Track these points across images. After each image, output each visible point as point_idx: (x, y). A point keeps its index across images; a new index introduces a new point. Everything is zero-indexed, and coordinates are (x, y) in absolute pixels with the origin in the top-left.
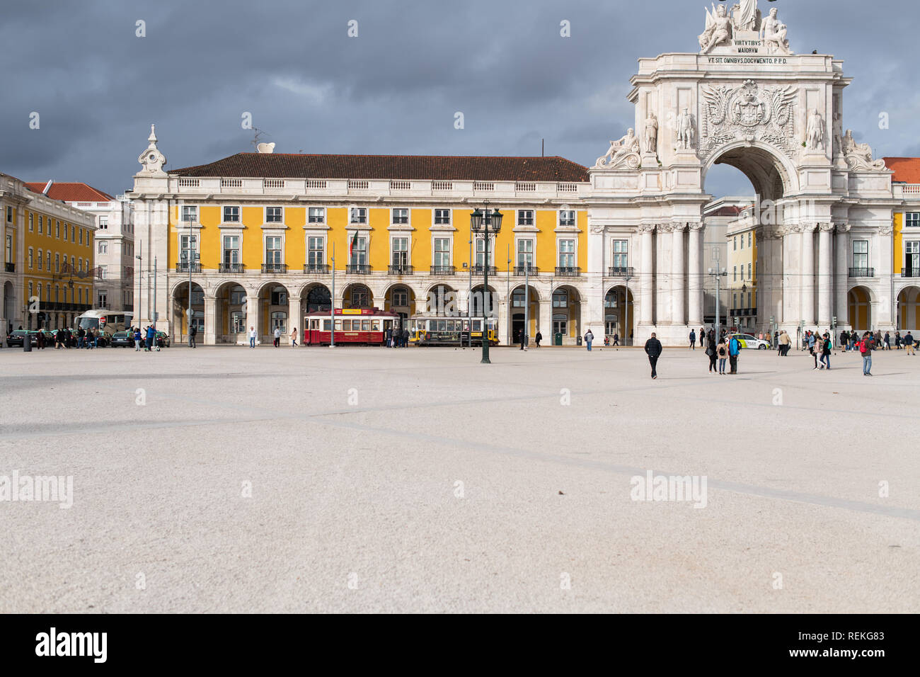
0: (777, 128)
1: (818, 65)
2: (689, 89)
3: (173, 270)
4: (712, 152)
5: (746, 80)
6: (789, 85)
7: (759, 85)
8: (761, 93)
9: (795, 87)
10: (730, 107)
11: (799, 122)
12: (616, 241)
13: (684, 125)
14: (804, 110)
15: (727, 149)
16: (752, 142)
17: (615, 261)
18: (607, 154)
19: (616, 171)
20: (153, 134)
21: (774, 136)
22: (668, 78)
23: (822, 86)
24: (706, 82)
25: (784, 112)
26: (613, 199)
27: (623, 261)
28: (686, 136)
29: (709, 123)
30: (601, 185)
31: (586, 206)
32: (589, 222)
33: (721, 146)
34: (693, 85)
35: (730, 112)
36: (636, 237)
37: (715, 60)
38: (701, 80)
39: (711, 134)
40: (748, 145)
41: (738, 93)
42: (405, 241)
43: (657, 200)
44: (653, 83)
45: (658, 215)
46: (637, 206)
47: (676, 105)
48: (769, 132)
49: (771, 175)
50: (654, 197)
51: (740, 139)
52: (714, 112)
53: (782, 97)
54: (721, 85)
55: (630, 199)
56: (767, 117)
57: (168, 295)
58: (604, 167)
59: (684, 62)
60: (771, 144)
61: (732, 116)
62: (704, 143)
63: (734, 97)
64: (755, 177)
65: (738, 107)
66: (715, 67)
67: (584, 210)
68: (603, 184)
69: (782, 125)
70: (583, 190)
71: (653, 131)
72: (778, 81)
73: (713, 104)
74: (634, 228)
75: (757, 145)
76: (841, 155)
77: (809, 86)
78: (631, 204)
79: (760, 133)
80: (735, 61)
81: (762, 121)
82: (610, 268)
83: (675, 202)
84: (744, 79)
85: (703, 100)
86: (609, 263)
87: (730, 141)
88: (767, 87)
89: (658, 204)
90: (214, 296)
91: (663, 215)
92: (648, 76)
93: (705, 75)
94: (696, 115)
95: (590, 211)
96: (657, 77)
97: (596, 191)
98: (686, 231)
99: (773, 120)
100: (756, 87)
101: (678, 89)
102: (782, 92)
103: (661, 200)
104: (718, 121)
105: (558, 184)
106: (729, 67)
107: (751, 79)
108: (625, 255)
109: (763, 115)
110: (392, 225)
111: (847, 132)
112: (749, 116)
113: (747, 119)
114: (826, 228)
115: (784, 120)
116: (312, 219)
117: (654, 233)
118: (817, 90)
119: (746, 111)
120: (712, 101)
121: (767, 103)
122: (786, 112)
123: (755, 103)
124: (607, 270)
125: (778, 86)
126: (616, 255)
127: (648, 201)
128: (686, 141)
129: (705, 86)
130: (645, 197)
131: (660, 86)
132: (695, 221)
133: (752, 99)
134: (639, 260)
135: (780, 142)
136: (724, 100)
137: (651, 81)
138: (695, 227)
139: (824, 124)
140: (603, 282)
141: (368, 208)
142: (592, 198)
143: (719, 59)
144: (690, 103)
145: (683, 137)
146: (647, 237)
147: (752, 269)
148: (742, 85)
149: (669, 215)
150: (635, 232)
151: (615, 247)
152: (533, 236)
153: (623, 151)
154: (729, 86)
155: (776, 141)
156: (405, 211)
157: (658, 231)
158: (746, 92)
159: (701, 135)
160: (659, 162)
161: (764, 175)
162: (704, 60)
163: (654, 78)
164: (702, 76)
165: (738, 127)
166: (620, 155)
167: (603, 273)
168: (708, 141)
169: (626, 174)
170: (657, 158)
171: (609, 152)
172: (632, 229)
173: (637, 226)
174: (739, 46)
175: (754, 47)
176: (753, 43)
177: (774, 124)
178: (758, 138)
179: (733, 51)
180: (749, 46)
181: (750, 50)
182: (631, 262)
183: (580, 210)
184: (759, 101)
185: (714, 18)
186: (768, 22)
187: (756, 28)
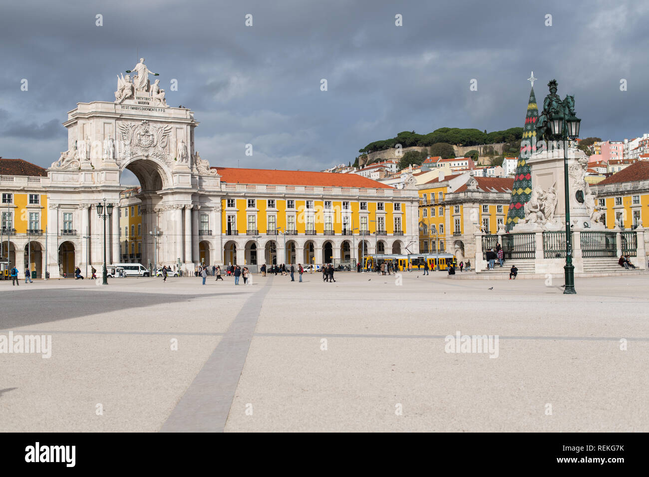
0: (160, 149)
1: (182, 114)
2: (110, 124)
4: (124, 162)
5: (144, 120)
6: (167, 125)
7: (150, 124)
8: (152, 127)
9: (171, 126)
10: (134, 136)
11: (173, 146)
12: (65, 214)
13: (108, 145)
14: (175, 140)
15: (133, 160)
16: (147, 156)
17: (65, 226)
18: (59, 160)
19: (65, 171)
21: (159, 153)
22: (98, 117)
23: (184, 126)
24: (119, 120)
25: (164, 140)
26: (64, 188)
27: (69, 227)
28: (110, 152)
29: (122, 144)
30: (55, 179)
31: (46, 192)
32: (49, 201)
33: (129, 158)
34: (113, 121)
35: (134, 138)
36: (78, 211)
37: (125, 108)
38: (118, 119)
39: (124, 151)
40: (145, 159)
41: (139, 128)
43: (93, 189)
44: (88, 118)
45: (93, 198)
46: (79, 192)
47: (103, 133)
48: (156, 151)
49: (152, 176)
50: (90, 187)
51: (140, 154)
52: (125, 138)
53: (163, 131)
54: (129, 122)
55: (75, 188)
56: (155, 143)
58: (58, 168)
59: (109, 107)
60: (158, 158)
61: (136, 141)
62: (119, 156)
63: (137, 130)
64: (141, 176)
65: (139, 135)
66: (125, 111)
67: (45, 194)
68: (57, 178)
69: (163, 148)
70: (43, 182)
71: (88, 147)
72: (161, 122)
73: (125, 133)
74: (77, 206)
75: (150, 158)
76: (195, 166)
77: (178, 126)
78: (75, 191)
79: (151, 152)
80: (136, 109)
81: (152, 145)
82: (62, 230)
83: (104, 191)
84: (142, 120)
85: (119, 131)
86: (61, 227)
87: (134, 156)
88: (155, 125)
89: (93, 192)
91: (95, 198)
92: (84, 114)
93: (120, 116)
95: (49, 195)
96: (92, 115)
97: (53, 182)
99: (158, 144)
100: (149, 125)
101: (104, 123)
102: (163, 128)
103: (95, 189)
104: (127, 143)
105: (29, 178)
106: (133, 112)
107: (147, 120)
108: (70, 222)
109: (153, 142)
111: (196, 153)
112: (145, 141)
113: (144, 143)
115: (164, 144)
117: (90, 209)
118: (182, 128)
119: (143, 138)
120: (124, 132)
121: (155, 135)
122: (165, 140)
123: (148, 134)
124: (60, 232)
125: (159, 125)
126: (65, 223)
127: (87, 190)
128: (110, 154)
129: (120, 123)
130: (85, 187)
131: (92, 121)
132: (116, 202)
133: (147, 132)
134: (80, 223)
135: (163, 158)
136: (131, 131)
137: (87, 117)
138: (116, 206)
139: (186, 148)
140: (58, 239)
142: (50, 187)
143: (127, 107)
144: (111, 131)
145: (108, 153)
146: (85, 211)
147: (128, 230)
148: (141, 123)
149: (99, 198)
150: (77, 208)
151: (64, 218)
152: (12, 210)
153: (70, 159)
154: (133, 123)
155: (160, 156)
157: (92, 208)
158: (143, 127)
160: (92, 166)
161: (147, 175)
162: (119, 107)
163: (89, 116)
164: (119, 117)
165: (139, 148)
166: (68, 161)
167: (58, 234)
168: (121, 155)
169: (72, 173)
170: (91, 164)
171: (61, 159)
172: (75, 206)
173: (78, 205)
174: (139, 100)
175: (146, 101)
176: (146, 99)
177: (159, 147)
178: (150, 154)
179: (136, 103)
180: (144, 101)
181: (145, 103)
182: (74, 227)
183: (42, 194)
184: (151, 133)
185: (123, 82)
186: (154, 87)
187: (148, 91)
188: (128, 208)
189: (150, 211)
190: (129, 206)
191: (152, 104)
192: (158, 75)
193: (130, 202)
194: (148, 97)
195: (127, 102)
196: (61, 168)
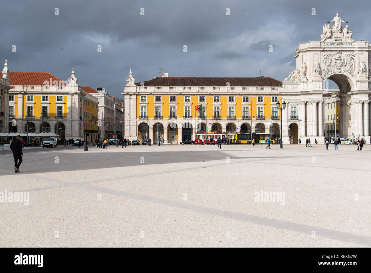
1: (363, 45)
2: (318, 54)
3: (138, 119)
4: (326, 76)
5: (338, 50)
6: (353, 52)
7: (342, 52)
8: (343, 55)
9: (355, 53)
10: (332, 60)
11: (357, 65)
12: (292, 107)
14: (358, 61)
15: (331, 75)
16: (340, 72)
17: (292, 114)
18: (289, 77)
19: (292, 83)
20: (131, 71)
21: (348, 70)
22: (311, 50)
23: (364, 52)
24: (323, 52)
26: (291, 92)
27: (295, 114)
28: (317, 71)
29: (325, 66)
30: (287, 88)
31: (281, 95)
32: (283, 100)
33: (329, 74)
34: (319, 52)
35: (332, 62)
36: (299, 106)
37: (327, 44)
38: (322, 51)
39: (326, 69)
40: (339, 73)
41: (335, 55)
42: (218, 108)
43: (307, 93)
44: (305, 52)
45: (307, 98)
46: (300, 95)
47: (313, 60)
48: (346, 69)
49: (345, 83)
50: (306, 92)
51: (336, 71)
52: (327, 62)
54: (329, 53)
55: (297, 92)
56: (345, 64)
57: (136, 127)
58: (288, 81)
59: (316, 44)
60: (347, 73)
62: (323, 73)
63: (334, 56)
64: (339, 84)
65: (335, 60)
66: (326, 46)
68: (288, 87)
69: (351, 66)
70: (280, 89)
71: (305, 68)
72: (349, 51)
73: (326, 59)
74: (298, 103)
75: (342, 73)
77: (360, 52)
78: (298, 94)
79: (343, 69)
80: (334, 44)
81: (344, 65)
82: (290, 117)
83: (313, 94)
84: (337, 50)
85: (323, 58)
86: (290, 115)
87: (332, 72)
88: (345, 53)
89: (307, 94)
90: (152, 127)
91: (309, 98)
92: (303, 49)
93: (324, 49)
94: (320, 63)
95: (283, 97)
96: (306, 50)
97: (285, 90)
98: (317, 104)
99: (347, 64)
100: (341, 53)
101: (314, 54)
102: (350, 55)
103: (308, 93)
104: (328, 65)
105: (272, 87)
106: (332, 46)
107: (340, 50)
108: (295, 112)
109: (344, 63)
110: (214, 102)
112: (339, 63)
114: (367, 102)
115: (351, 64)
116: (186, 101)
117: (306, 104)
118: (363, 54)
119: (338, 61)
120: (326, 58)
121: (345, 59)
122: (352, 62)
123: (341, 59)
124: (289, 118)
125: (349, 53)
126: (292, 112)
127: (304, 93)
128: (317, 72)
129: (323, 53)
130: (303, 92)
131: (307, 53)
132: (321, 100)
133: (340, 57)
134: (300, 112)
135: (350, 72)
136: (330, 58)
137: (304, 51)
138: (321, 102)
139: (365, 66)
140: (288, 121)
141: (205, 96)
142: (284, 92)
143: (328, 43)
144: (318, 59)
145: (316, 71)
146: (303, 106)
147: (336, 116)
148: (336, 52)
149: (311, 98)
150: (299, 104)
151: (292, 110)
152: (263, 106)
153: (294, 76)
154: (332, 53)
156: (218, 97)
157: (307, 104)
158: (338, 55)
159: (322, 70)
160: (307, 79)
161: (343, 83)
162: (323, 44)
163: (305, 50)
164: (323, 49)
165: (335, 67)
166: (293, 77)
168: (325, 72)
169: (296, 84)
170: (307, 78)
171: (290, 76)
172: (297, 103)
173: (299, 102)
174: (335, 39)
175: (340, 39)
176: (340, 38)
177: (348, 66)
178: (342, 71)
179: (333, 40)
180: (338, 39)
181: (339, 40)
182: (297, 114)
183: (279, 96)
184: (343, 58)
185: (326, 29)
186: (345, 30)
187: (341, 32)
188: (336, 103)
189: (345, 105)
190: (336, 102)
191: (343, 40)
192: (348, 22)
193: (336, 99)
194: (341, 36)
195: (328, 40)
196: (289, 81)
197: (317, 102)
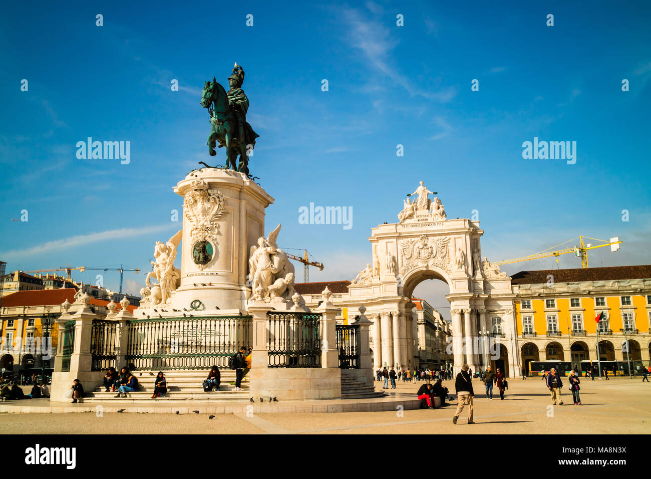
0: (440, 259)
1: (461, 225)
2: (392, 242)
4: (407, 274)
5: (422, 235)
6: (445, 236)
8: (431, 242)
9: (448, 237)
10: (414, 250)
11: (452, 254)
13: (389, 261)
14: (454, 249)
15: (414, 272)
16: (427, 267)
21: (439, 263)
22: (382, 237)
23: (463, 236)
24: (401, 238)
25: (443, 251)
29: (404, 259)
30: (353, 294)
31: (346, 306)
32: (349, 314)
33: (411, 270)
34: (394, 240)
35: (414, 252)
37: (405, 226)
38: (398, 237)
39: (405, 264)
40: (425, 269)
41: (418, 242)
44: (377, 240)
45: (380, 309)
47: (385, 251)
48: (436, 261)
51: (420, 266)
52: (406, 253)
53: (442, 242)
54: (409, 239)
56: (434, 253)
59: (390, 229)
60: (438, 268)
61: (415, 255)
62: (401, 270)
63: (416, 244)
65: (418, 249)
66: (405, 230)
67: (345, 308)
68: (355, 293)
69: (443, 257)
70: (345, 297)
72: (440, 235)
73: (406, 249)
75: (430, 269)
77: (456, 236)
78: (368, 303)
79: (431, 262)
80: (416, 226)
81: (431, 256)
83: (383, 301)
84: (420, 235)
85: (400, 248)
87: (415, 268)
88: (434, 238)
92: (375, 237)
93: (401, 234)
95: (349, 308)
97: (351, 297)
98: (391, 316)
99: (437, 255)
100: (428, 238)
101: (387, 243)
102: (441, 240)
104: (408, 257)
105: (333, 295)
106: (413, 229)
107: (424, 235)
109: (432, 253)
112: (424, 253)
113: (423, 256)
114: (467, 312)
115: (443, 254)
117: (379, 318)
118: (460, 238)
119: (422, 251)
120: (405, 247)
121: (434, 246)
122: (444, 250)
123: (427, 247)
125: (440, 237)
127: (374, 301)
129: (401, 241)
130: (372, 299)
131: (379, 242)
132: (395, 311)
133: (426, 245)
135: (442, 267)
136: (411, 247)
138: (396, 314)
142: (348, 301)
143: (408, 225)
144: (393, 249)
145: (389, 267)
146: (377, 320)
148: (420, 238)
149: (383, 309)
153: (365, 276)
154: (413, 239)
155: (440, 266)
157: (381, 317)
158: (422, 241)
159: (400, 265)
160: (380, 281)
162: (400, 227)
164: (399, 235)
165: (419, 260)
168: (404, 268)
169: (365, 288)
170: (379, 278)
174: (418, 218)
175: (425, 218)
176: (425, 216)
177: (438, 257)
178: (430, 264)
179: (415, 221)
180: (423, 218)
181: (424, 220)
183: (343, 308)
184: (430, 245)
187: (428, 208)
191: (430, 220)
192: (437, 193)
194: (428, 214)
195: (408, 221)
197: (389, 314)
